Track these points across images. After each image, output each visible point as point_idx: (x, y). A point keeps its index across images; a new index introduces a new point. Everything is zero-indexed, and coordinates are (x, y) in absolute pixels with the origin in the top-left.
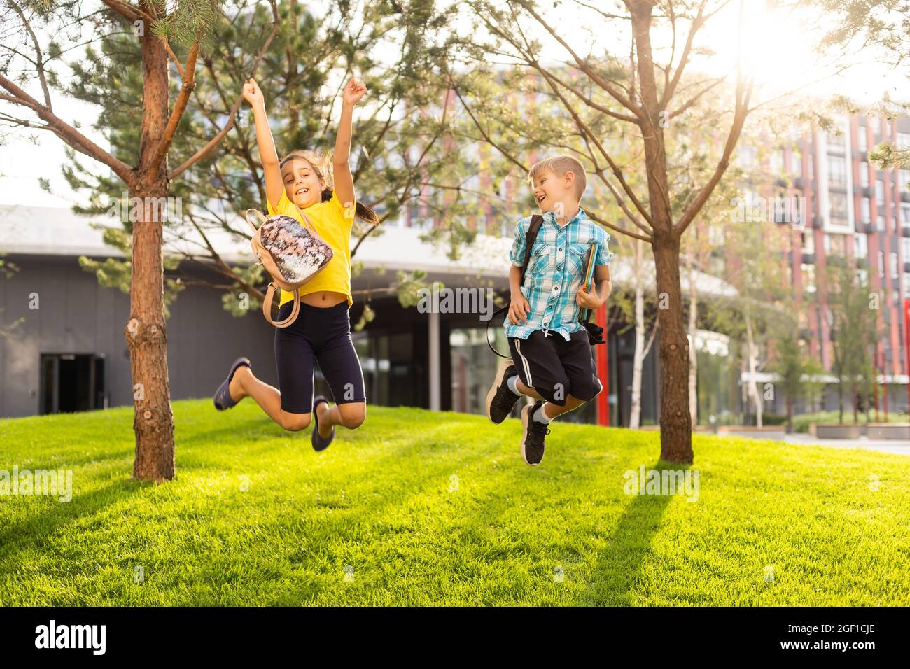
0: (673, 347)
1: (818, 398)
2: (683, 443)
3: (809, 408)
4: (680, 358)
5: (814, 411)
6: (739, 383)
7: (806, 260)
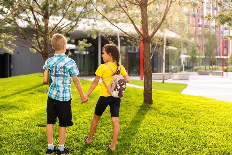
0: (148, 71)
1: (201, 62)
2: (149, 98)
4: (149, 74)
5: (200, 65)
6: (180, 58)
7: (199, 26)
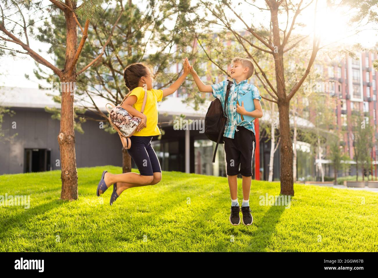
0: (286, 147)
1: (348, 170)
2: (290, 188)
3: (344, 175)
4: (289, 151)
5: (346, 176)
6: (315, 164)
7: (343, 112)
